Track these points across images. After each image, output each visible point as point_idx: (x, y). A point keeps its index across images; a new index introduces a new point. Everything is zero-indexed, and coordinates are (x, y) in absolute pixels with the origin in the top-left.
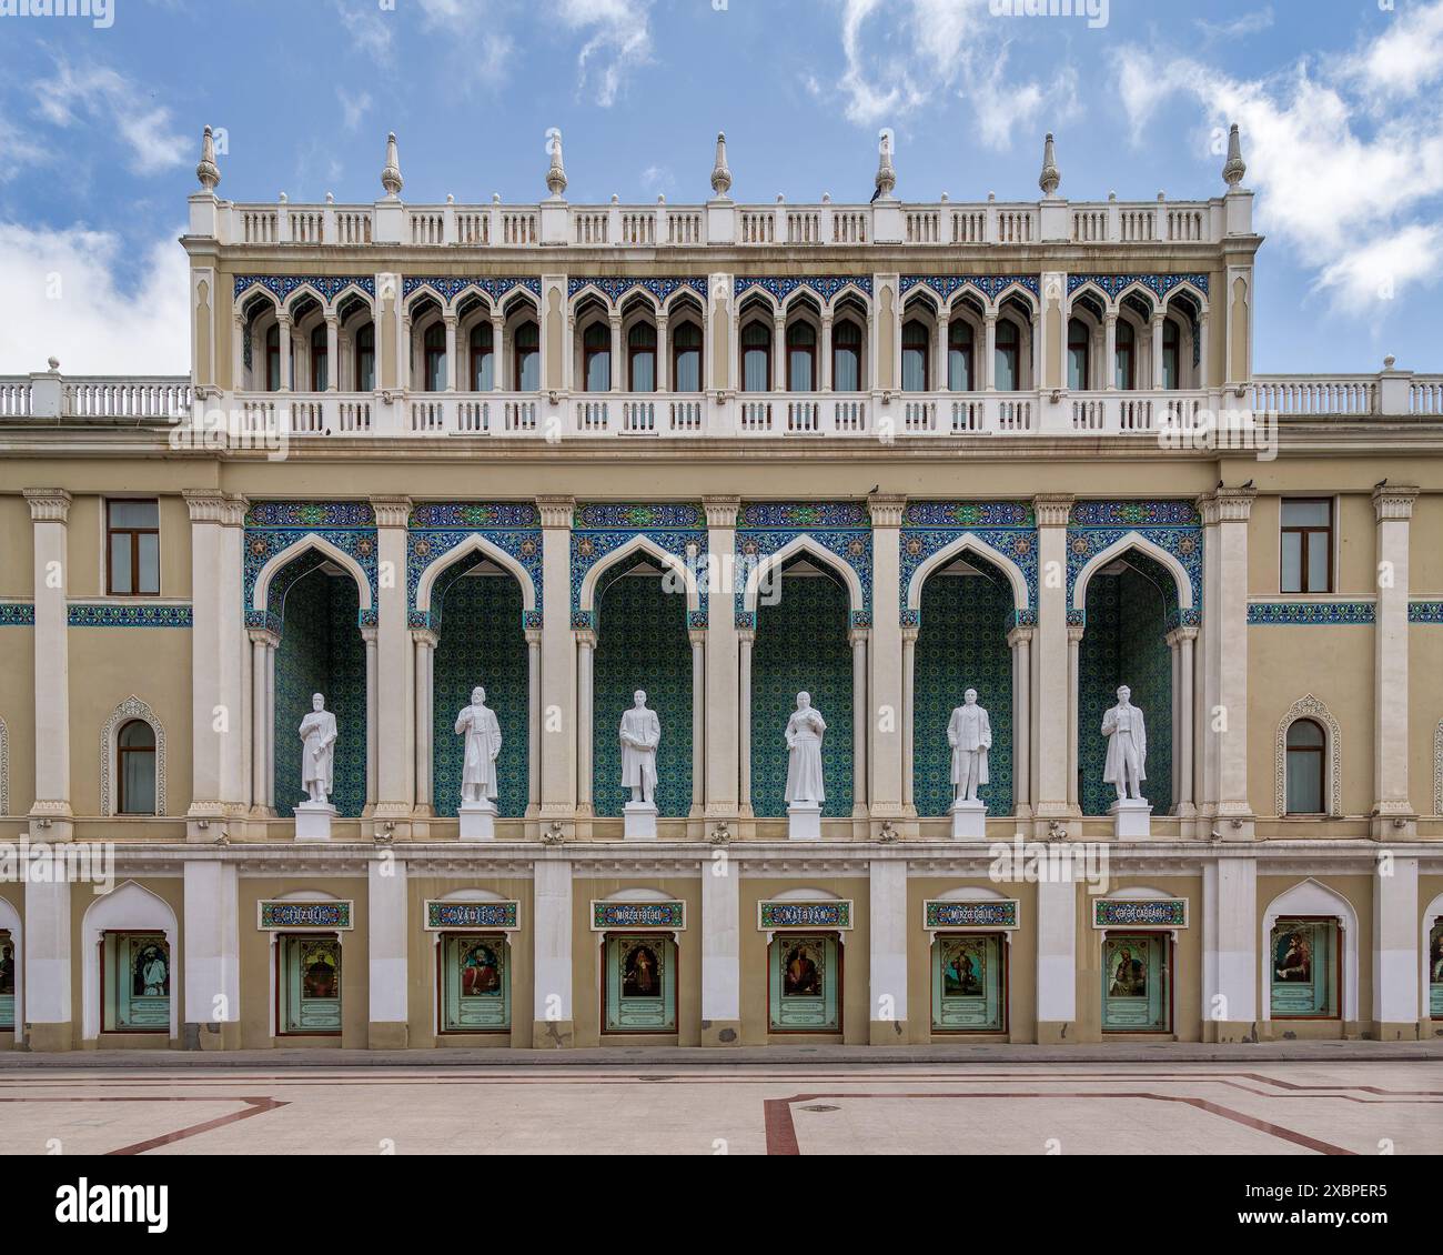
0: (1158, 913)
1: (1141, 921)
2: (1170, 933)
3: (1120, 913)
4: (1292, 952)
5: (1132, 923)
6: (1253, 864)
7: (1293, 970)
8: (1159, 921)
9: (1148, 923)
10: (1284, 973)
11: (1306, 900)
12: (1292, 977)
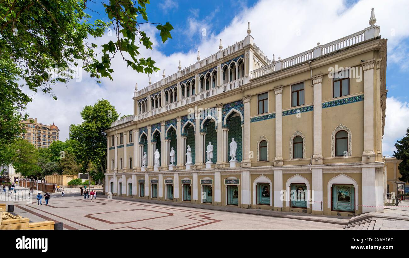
0: (235, 182)
1: (232, 183)
2: (237, 186)
3: (229, 182)
4: (266, 190)
5: (231, 184)
6: (249, 172)
7: (266, 194)
8: (235, 183)
9: (233, 184)
10: (264, 195)
11: (263, 179)
12: (266, 196)
